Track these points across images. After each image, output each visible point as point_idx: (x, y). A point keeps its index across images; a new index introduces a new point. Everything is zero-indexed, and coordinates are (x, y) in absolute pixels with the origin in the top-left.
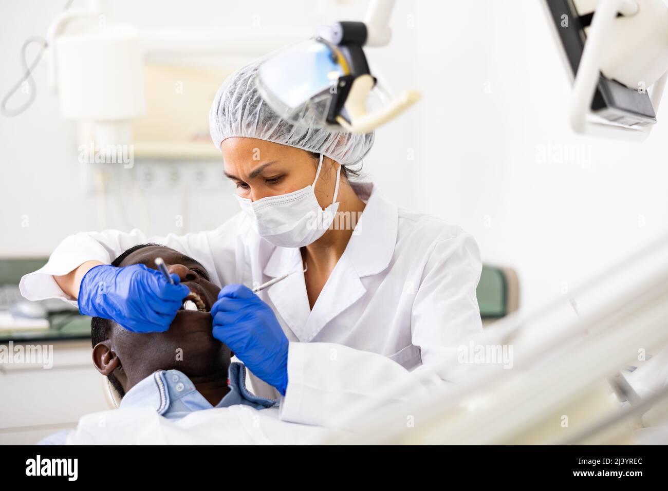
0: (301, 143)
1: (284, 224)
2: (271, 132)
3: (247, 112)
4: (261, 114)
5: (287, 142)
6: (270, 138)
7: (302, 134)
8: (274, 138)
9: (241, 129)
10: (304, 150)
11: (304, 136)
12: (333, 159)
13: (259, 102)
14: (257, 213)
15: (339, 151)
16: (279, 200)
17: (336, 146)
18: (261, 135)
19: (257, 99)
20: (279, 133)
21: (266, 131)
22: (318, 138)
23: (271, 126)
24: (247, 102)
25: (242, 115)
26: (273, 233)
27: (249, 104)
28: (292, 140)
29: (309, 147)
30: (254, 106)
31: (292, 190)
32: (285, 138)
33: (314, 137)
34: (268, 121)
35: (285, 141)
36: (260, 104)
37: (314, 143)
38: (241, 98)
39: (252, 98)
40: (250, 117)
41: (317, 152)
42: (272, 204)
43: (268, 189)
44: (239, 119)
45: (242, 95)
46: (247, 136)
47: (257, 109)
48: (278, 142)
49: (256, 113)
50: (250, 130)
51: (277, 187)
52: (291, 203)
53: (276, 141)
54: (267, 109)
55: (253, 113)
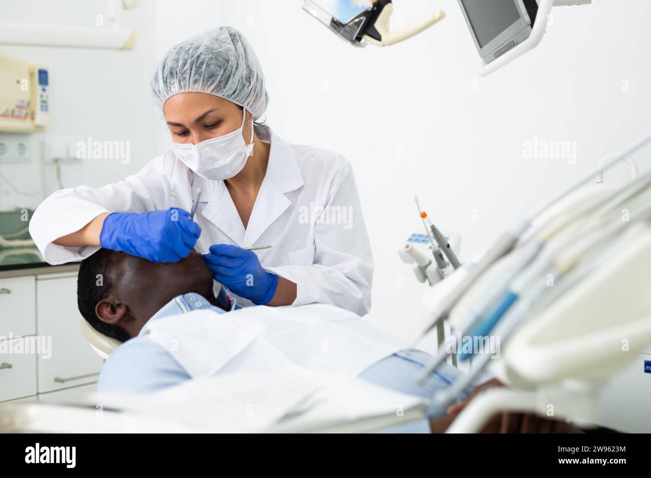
0: (233, 96)
1: (220, 160)
2: (213, 87)
3: (193, 72)
4: (206, 73)
5: (223, 96)
6: (211, 92)
7: (234, 90)
8: (215, 92)
9: (189, 85)
10: (234, 103)
11: (234, 92)
12: (251, 112)
13: (202, 65)
14: (199, 153)
15: (255, 106)
16: (217, 141)
17: (254, 102)
18: (205, 90)
19: (201, 62)
20: (218, 88)
21: (209, 86)
22: (243, 94)
23: (213, 82)
24: (193, 64)
25: (190, 75)
26: (210, 168)
27: (195, 66)
28: (227, 94)
29: (237, 101)
30: (199, 67)
31: (227, 132)
32: (223, 92)
33: (241, 92)
34: (210, 78)
35: (222, 94)
36: (204, 66)
37: (239, 98)
38: (186, 63)
39: (197, 62)
40: (197, 76)
41: (241, 105)
42: (210, 145)
43: (207, 134)
44: (188, 77)
45: (186, 61)
46: (194, 91)
47: (202, 70)
48: (217, 95)
49: (201, 73)
50: (196, 86)
51: (214, 131)
52: (226, 143)
53: (216, 94)
54: (210, 70)
55: (199, 73)
